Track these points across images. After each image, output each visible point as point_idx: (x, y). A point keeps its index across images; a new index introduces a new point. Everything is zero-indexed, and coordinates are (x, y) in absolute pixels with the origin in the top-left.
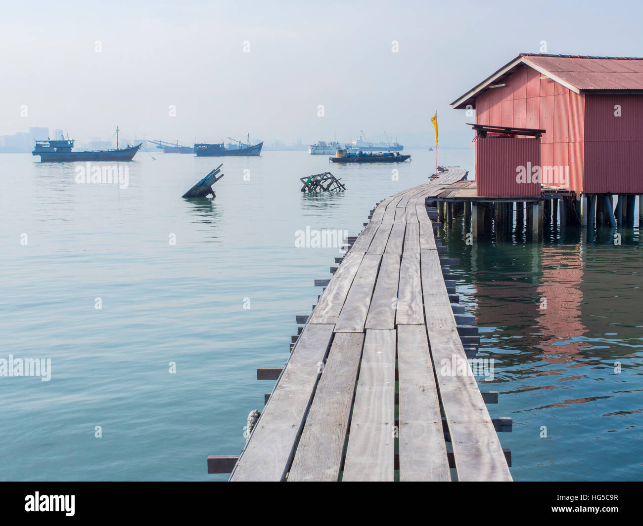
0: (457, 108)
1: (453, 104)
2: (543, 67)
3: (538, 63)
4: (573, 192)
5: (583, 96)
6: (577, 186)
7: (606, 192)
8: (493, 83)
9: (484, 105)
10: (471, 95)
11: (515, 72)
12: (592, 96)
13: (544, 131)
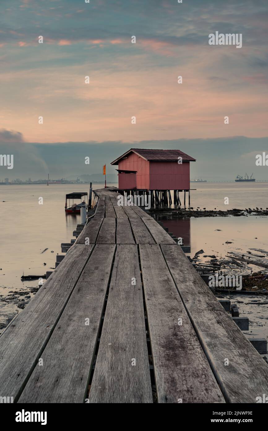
0: (112, 165)
1: (111, 163)
2: (137, 153)
3: (136, 151)
4: (147, 190)
5: (149, 161)
6: (148, 188)
7: (156, 189)
8: (123, 157)
9: (121, 164)
10: (117, 160)
11: (130, 154)
12: (151, 162)
13: (137, 172)
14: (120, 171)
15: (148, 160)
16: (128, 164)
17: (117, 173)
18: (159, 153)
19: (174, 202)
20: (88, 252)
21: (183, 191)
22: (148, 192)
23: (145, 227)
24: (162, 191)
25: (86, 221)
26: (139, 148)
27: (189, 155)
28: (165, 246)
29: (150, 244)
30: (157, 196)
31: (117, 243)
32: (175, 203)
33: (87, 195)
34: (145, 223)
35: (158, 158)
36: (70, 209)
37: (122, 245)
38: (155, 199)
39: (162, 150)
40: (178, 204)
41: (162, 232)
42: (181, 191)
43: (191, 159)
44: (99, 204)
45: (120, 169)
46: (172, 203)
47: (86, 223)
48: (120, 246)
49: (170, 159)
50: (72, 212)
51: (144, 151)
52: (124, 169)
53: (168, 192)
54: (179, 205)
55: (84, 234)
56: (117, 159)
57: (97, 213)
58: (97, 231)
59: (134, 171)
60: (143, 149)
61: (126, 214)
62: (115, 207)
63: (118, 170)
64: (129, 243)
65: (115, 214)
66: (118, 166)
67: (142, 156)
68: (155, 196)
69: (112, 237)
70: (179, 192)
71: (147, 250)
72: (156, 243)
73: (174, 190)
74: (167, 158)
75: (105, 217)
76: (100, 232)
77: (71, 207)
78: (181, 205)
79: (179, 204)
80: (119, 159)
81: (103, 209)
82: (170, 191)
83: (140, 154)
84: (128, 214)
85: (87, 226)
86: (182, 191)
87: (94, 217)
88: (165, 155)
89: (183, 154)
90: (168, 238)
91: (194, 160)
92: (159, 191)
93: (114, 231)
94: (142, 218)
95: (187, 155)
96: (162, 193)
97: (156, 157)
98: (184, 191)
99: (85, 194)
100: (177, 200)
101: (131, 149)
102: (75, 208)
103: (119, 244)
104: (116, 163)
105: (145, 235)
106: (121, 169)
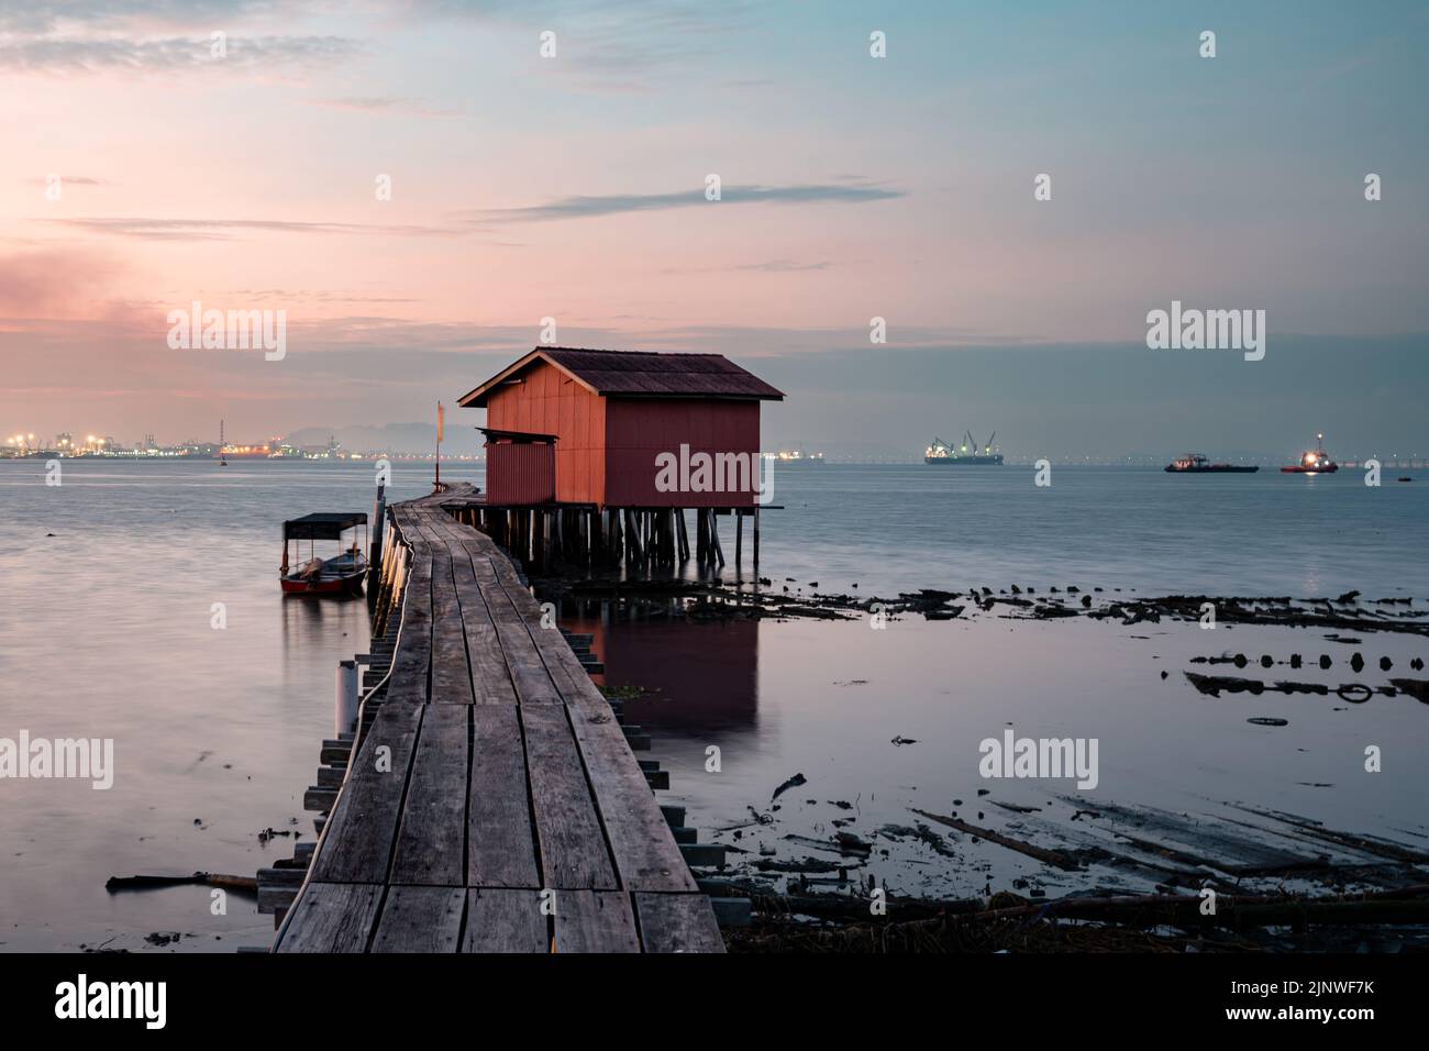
0: (465, 406)
1: (459, 401)
2: (561, 363)
3: (557, 359)
4: (594, 505)
5: (603, 399)
6: (598, 498)
7: (629, 504)
8: (507, 378)
9: (497, 403)
10: (482, 390)
11: (531, 367)
12: (614, 400)
13: (558, 438)
14: (492, 435)
15: (601, 394)
16: (525, 404)
17: (484, 439)
18: (644, 365)
19: (698, 553)
20: (356, 938)
21: (733, 511)
22: (601, 515)
23: (580, 773)
24: (652, 510)
25: (357, 719)
26: (568, 347)
27: (758, 377)
28: (653, 902)
29: (594, 891)
30: (633, 531)
31: (469, 884)
32: (700, 559)
33: (365, 522)
34: (580, 743)
35: (639, 383)
36: (297, 576)
37: (488, 892)
38: (624, 540)
39: (656, 354)
40: (712, 562)
41: (643, 812)
42: (727, 512)
43: (765, 392)
44: (408, 603)
45: (492, 428)
46: (688, 558)
47: (354, 728)
48: (480, 901)
49: (686, 388)
50: (306, 590)
51: (585, 357)
52: (510, 428)
53: (675, 515)
54: (717, 564)
55: (345, 823)
56: (484, 385)
57: (400, 669)
58: (393, 798)
59: (546, 433)
60: (583, 350)
61: (510, 678)
62: (468, 628)
63: (485, 431)
64: (514, 885)
65: (467, 677)
66: (485, 410)
67: (579, 376)
68: (623, 527)
69: (451, 839)
70: (718, 517)
71: (585, 927)
72: (620, 887)
73: (698, 508)
74: (673, 386)
75: (428, 703)
76: (406, 810)
77: (301, 568)
78: (722, 565)
79: (715, 561)
80: (488, 386)
81: (424, 638)
82: (684, 510)
83: (569, 369)
84: (518, 676)
85: (358, 763)
86: (729, 513)
87: (390, 693)
88: (666, 374)
89: (734, 370)
90: (667, 855)
91: (778, 397)
92: (639, 510)
93: (459, 805)
94: (568, 706)
95: (751, 376)
96: (652, 516)
97: (630, 382)
98: (737, 513)
99: (358, 519)
100: (708, 548)
101: (538, 349)
102: (316, 574)
103: (478, 888)
104: (479, 401)
105: (579, 831)
106: (499, 427)
